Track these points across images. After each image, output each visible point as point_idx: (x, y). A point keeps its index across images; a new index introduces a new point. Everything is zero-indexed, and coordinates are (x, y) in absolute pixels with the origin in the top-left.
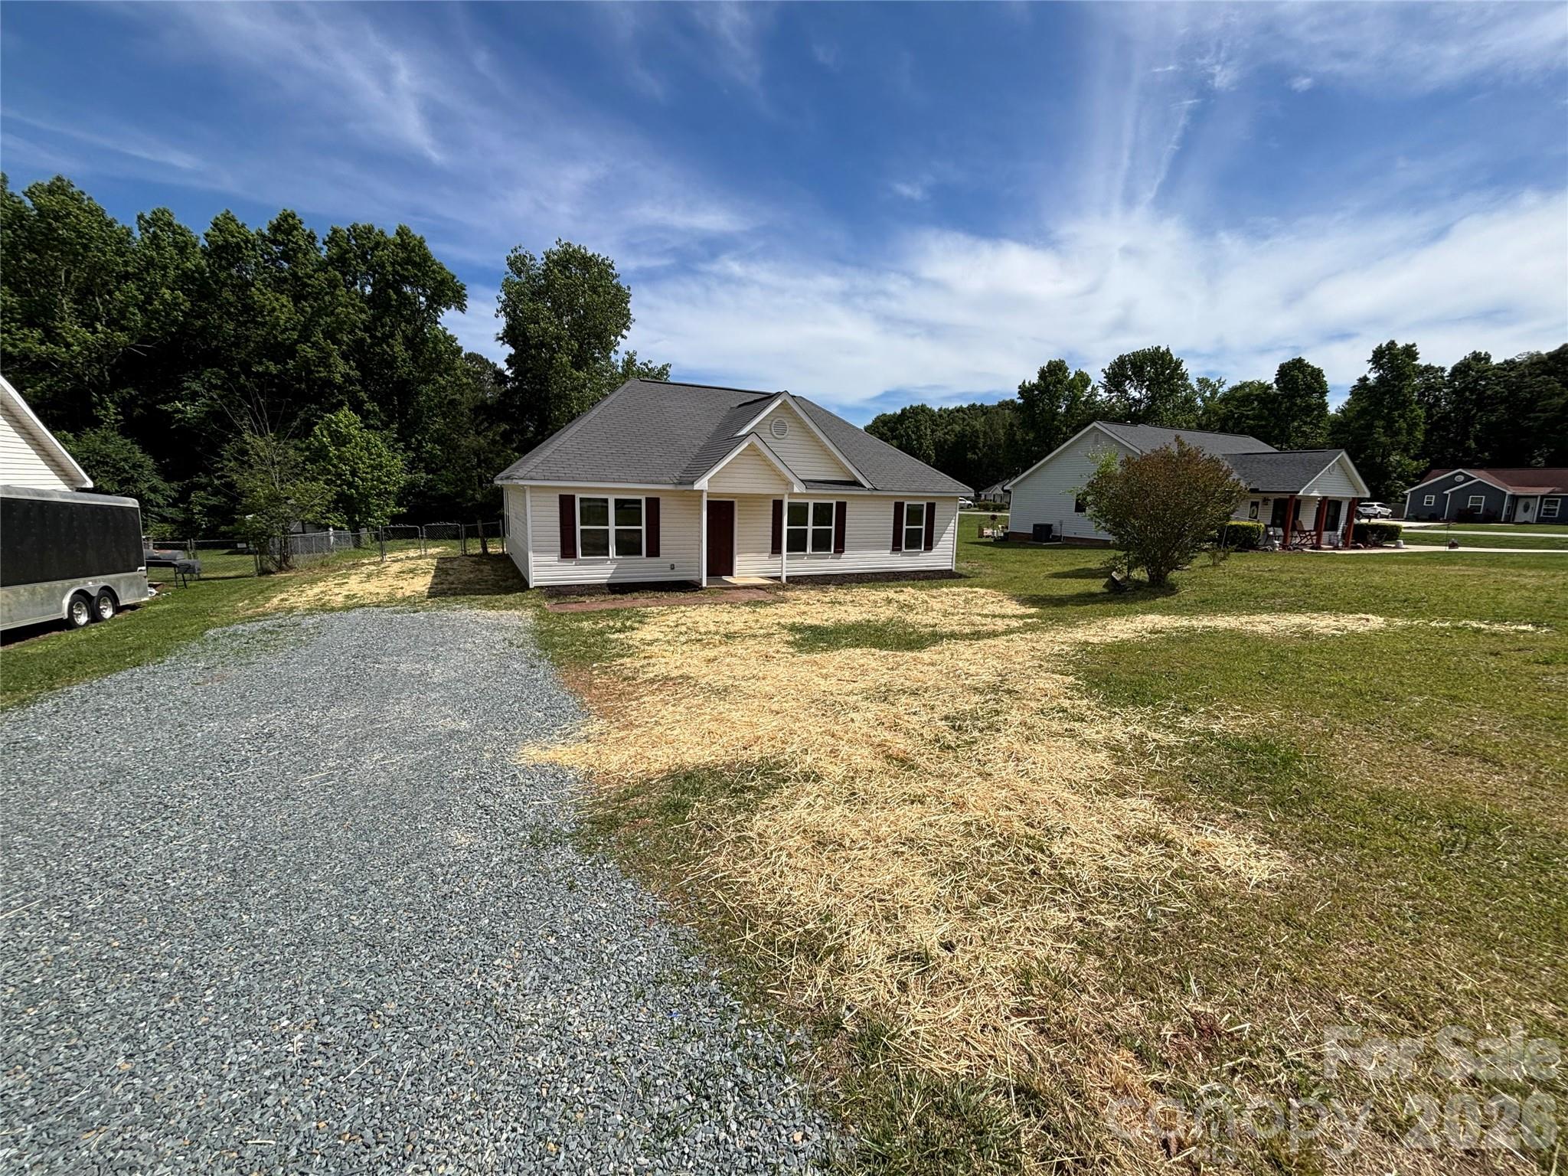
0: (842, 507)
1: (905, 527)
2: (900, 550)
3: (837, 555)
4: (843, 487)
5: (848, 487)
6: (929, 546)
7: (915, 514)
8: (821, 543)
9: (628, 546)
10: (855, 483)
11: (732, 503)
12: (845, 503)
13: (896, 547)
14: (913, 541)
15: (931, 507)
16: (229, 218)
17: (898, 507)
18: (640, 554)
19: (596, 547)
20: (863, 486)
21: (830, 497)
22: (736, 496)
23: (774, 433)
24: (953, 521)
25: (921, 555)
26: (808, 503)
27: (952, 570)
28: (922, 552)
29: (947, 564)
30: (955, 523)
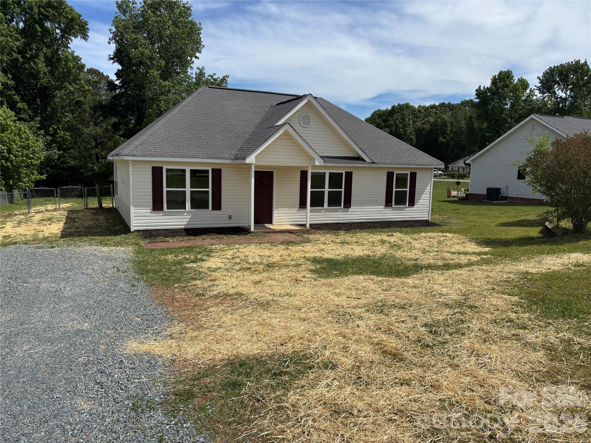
0: (349, 175)
1: (394, 190)
2: (391, 206)
3: (346, 209)
4: (350, 161)
6: (412, 203)
7: (401, 180)
8: (334, 201)
9: (199, 203)
10: (359, 159)
11: (272, 173)
12: (352, 173)
13: (388, 203)
14: (401, 200)
15: (413, 176)
17: (390, 175)
18: (208, 208)
19: (177, 203)
20: (364, 160)
21: (341, 168)
22: (275, 167)
23: (302, 124)
24: (429, 185)
25: (406, 209)
26: (325, 173)
27: (428, 220)
28: (407, 207)
29: (425, 216)
30: (431, 187)
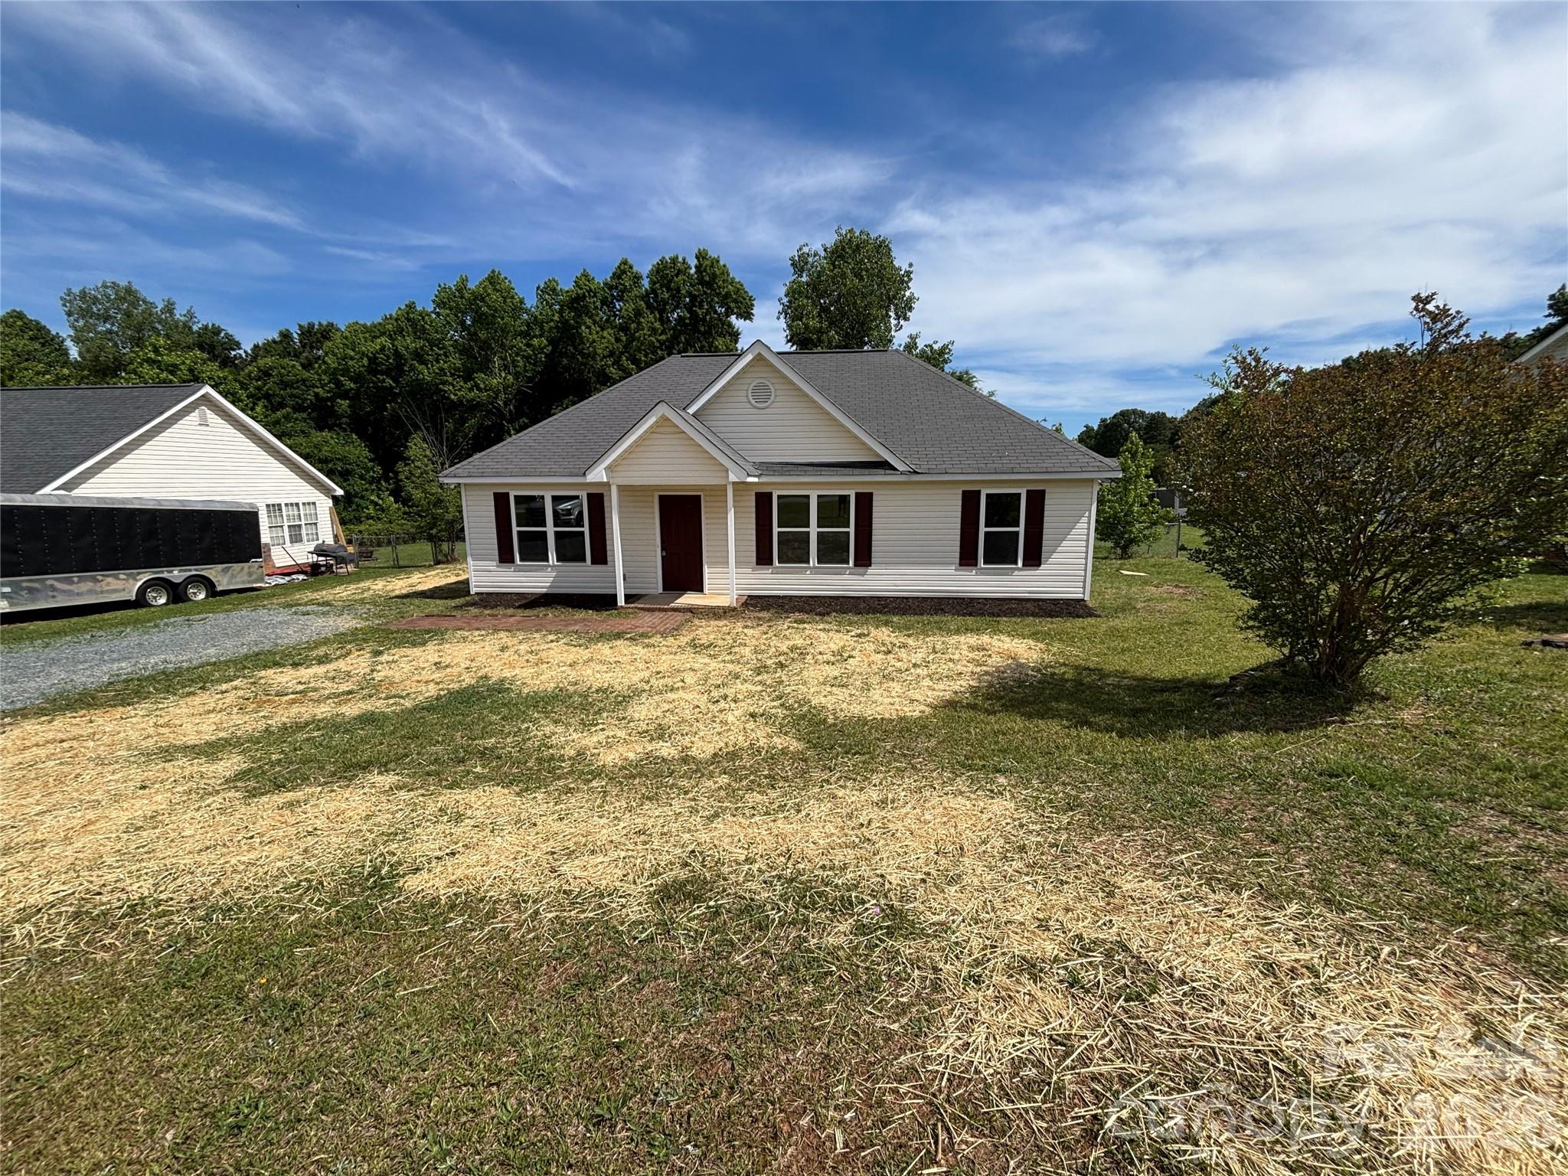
0: (865, 502)
1: (983, 529)
2: (976, 565)
3: (861, 570)
5: (866, 471)
6: (1034, 558)
7: (1002, 508)
8: (832, 552)
9: (570, 550)
10: (884, 465)
11: (698, 497)
12: (871, 494)
13: (967, 558)
14: (1001, 552)
15: (1037, 500)
16: (585, 275)
17: (970, 500)
18: (584, 560)
19: (534, 550)
20: (895, 469)
21: (848, 486)
22: (702, 488)
23: (753, 402)
24: (1085, 520)
25: (1016, 573)
26: (808, 497)
27: (1083, 600)
28: (1019, 569)
29: (1072, 591)
30: (1089, 523)
